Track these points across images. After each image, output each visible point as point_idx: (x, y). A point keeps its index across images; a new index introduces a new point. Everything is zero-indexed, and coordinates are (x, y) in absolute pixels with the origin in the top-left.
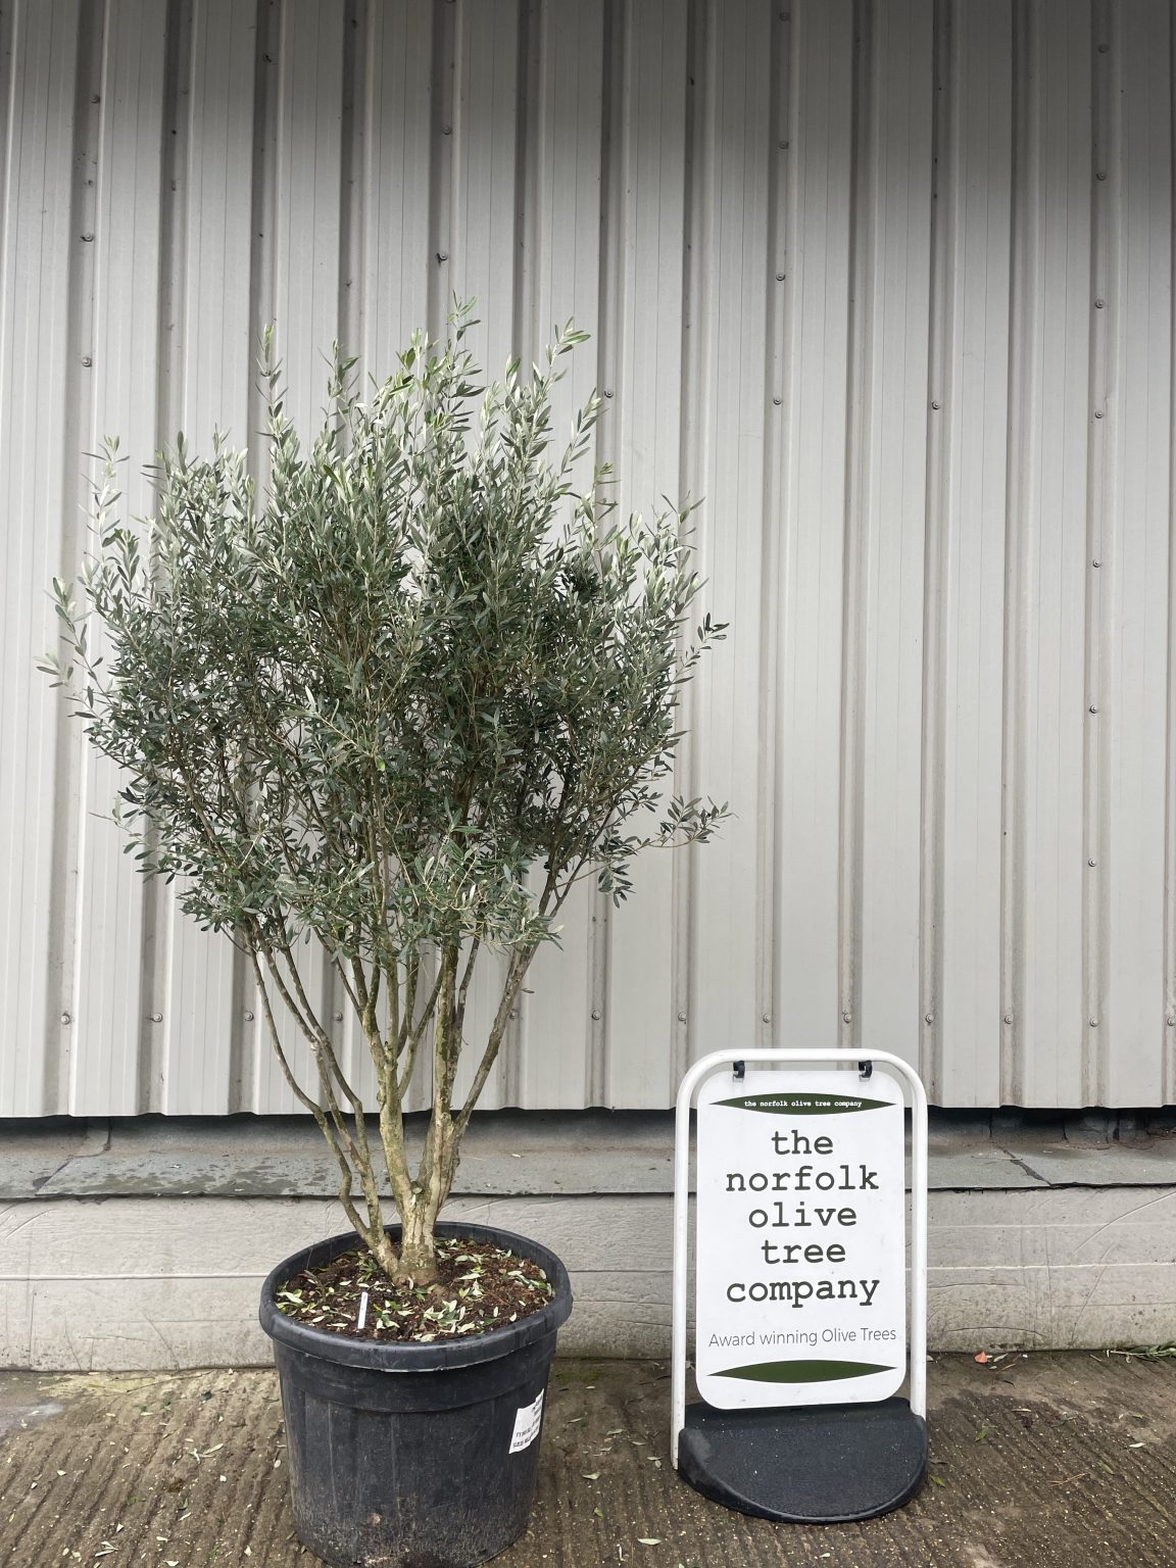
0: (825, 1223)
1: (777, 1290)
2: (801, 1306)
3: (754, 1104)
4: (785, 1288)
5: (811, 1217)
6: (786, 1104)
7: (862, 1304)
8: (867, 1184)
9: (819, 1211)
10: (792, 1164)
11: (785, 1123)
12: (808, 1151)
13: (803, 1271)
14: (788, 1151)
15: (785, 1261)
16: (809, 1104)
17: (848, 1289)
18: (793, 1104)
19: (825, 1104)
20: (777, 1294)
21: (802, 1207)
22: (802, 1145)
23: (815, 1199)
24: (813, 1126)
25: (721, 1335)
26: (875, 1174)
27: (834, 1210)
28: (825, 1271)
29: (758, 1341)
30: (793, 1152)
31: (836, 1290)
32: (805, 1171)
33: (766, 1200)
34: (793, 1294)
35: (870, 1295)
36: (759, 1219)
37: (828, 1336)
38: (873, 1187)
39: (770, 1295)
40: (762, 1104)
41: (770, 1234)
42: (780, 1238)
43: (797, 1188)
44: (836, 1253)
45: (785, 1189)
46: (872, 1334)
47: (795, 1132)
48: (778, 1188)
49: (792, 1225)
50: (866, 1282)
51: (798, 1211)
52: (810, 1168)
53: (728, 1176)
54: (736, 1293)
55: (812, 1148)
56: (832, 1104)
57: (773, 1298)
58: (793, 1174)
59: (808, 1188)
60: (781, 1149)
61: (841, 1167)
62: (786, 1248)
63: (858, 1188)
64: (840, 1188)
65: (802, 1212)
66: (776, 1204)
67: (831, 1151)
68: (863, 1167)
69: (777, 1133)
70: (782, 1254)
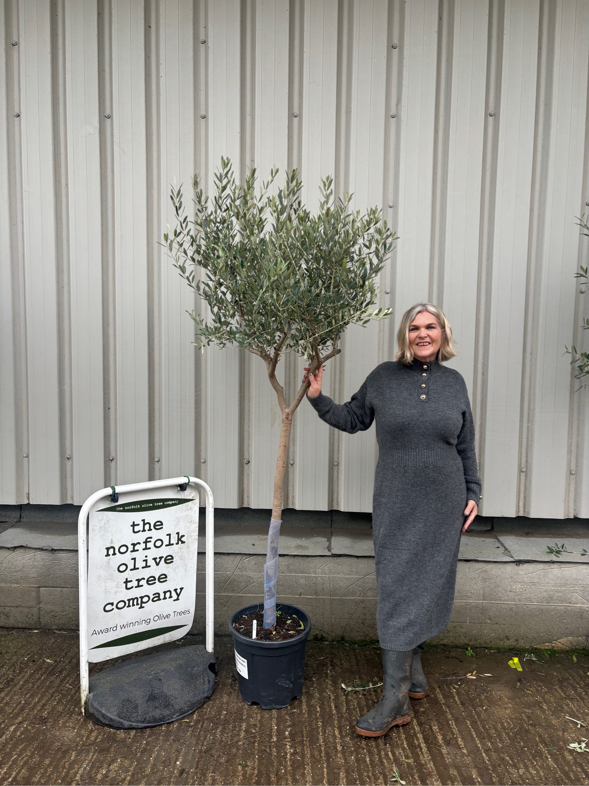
0: (158, 564)
1: (131, 602)
2: (144, 607)
3: (122, 509)
4: (135, 601)
5: (151, 562)
6: (139, 506)
7: (174, 600)
8: (180, 542)
9: (155, 559)
10: (141, 537)
11: (138, 517)
12: (150, 530)
13: (148, 590)
14: (139, 531)
15: (136, 587)
16: (151, 505)
17: (168, 595)
18: (143, 506)
19: (159, 504)
20: (131, 604)
21: (146, 559)
22: (147, 527)
23: (153, 553)
24: (152, 516)
25: (98, 629)
26: (184, 536)
27: (163, 557)
28: (159, 588)
29: (119, 627)
30: (142, 531)
31: (162, 596)
32: (148, 540)
33: (127, 558)
34: (139, 602)
35: (178, 595)
36: (123, 568)
37: (156, 618)
38: (183, 542)
39: (127, 605)
40: (126, 508)
41: (129, 574)
42: (132, 576)
43: (144, 549)
44: (163, 578)
45: (138, 550)
46: (178, 614)
47: (143, 520)
48: (134, 551)
49: (140, 569)
50: (177, 589)
51: (144, 561)
52: (151, 538)
53: (106, 548)
54: (108, 608)
55: (152, 527)
56: (164, 504)
57: (129, 606)
58: (142, 542)
59: (150, 548)
60: (136, 530)
61: (167, 535)
62: (136, 580)
63: (175, 544)
64: (166, 546)
65: (146, 561)
66: (132, 559)
67: (162, 528)
68: (178, 533)
69: (134, 522)
70: (135, 583)
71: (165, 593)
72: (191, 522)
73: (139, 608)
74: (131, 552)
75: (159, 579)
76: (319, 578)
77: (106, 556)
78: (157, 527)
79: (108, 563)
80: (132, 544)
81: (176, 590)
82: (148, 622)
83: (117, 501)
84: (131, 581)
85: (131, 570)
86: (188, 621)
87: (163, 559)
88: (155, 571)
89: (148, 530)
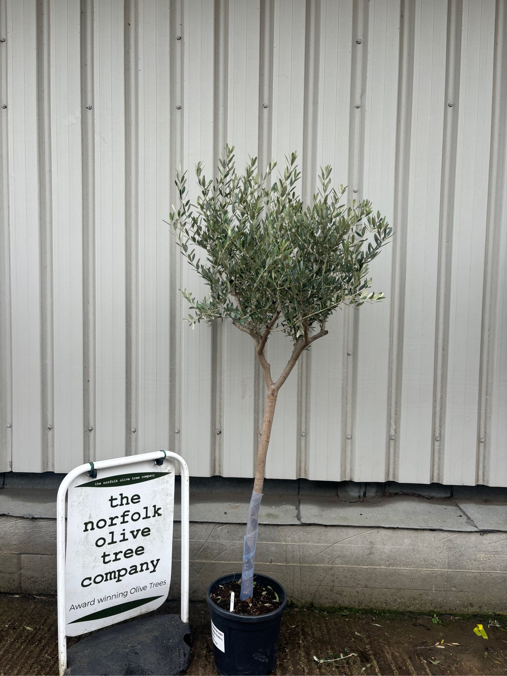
0: (135, 537)
1: (108, 576)
2: (121, 580)
3: (100, 484)
4: (113, 574)
5: (129, 536)
6: (117, 481)
7: (151, 572)
8: (156, 515)
9: (132, 532)
10: (119, 511)
11: (115, 491)
12: (128, 503)
13: (125, 563)
14: (117, 505)
15: (113, 561)
16: (129, 479)
17: (145, 567)
18: (121, 481)
19: (137, 478)
20: (109, 578)
21: (124, 532)
22: (125, 501)
23: (131, 526)
24: (129, 490)
25: (76, 604)
26: (160, 508)
27: (140, 530)
28: (136, 560)
29: (96, 601)
30: (120, 505)
31: (139, 569)
32: (126, 514)
33: (105, 533)
34: (117, 576)
35: (155, 567)
36: (101, 542)
37: (133, 591)
38: (159, 515)
39: (105, 579)
40: (104, 483)
41: (107, 549)
42: (110, 549)
43: (121, 523)
44: (140, 551)
45: (115, 524)
46: (155, 585)
47: (121, 495)
48: (112, 525)
49: (118, 542)
51: (121, 534)
52: (129, 511)
53: (85, 524)
54: (86, 583)
55: (130, 501)
56: (141, 478)
57: (107, 580)
58: (119, 516)
59: (127, 522)
60: (114, 504)
61: (144, 508)
62: (114, 554)
63: (152, 517)
64: (143, 518)
65: (124, 534)
66: (110, 533)
67: (139, 501)
68: (155, 506)
69: (112, 497)
70: (113, 557)
71: (142, 565)
72: (167, 495)
73: (117, 582)
74: (109, 526)
75: (136, 551)
76: (289, 546)
77: (84, 531)
78: (134, 501)
79: (86, 538)
80: (110, 519)
81: (152, 562)
82: (125, 595)
83: (95, 476)
84: (109, 555)
85: (109, 544)
86: (164, 591)
87: (140, 532)
88: (132, 544)
89: (126, 504)
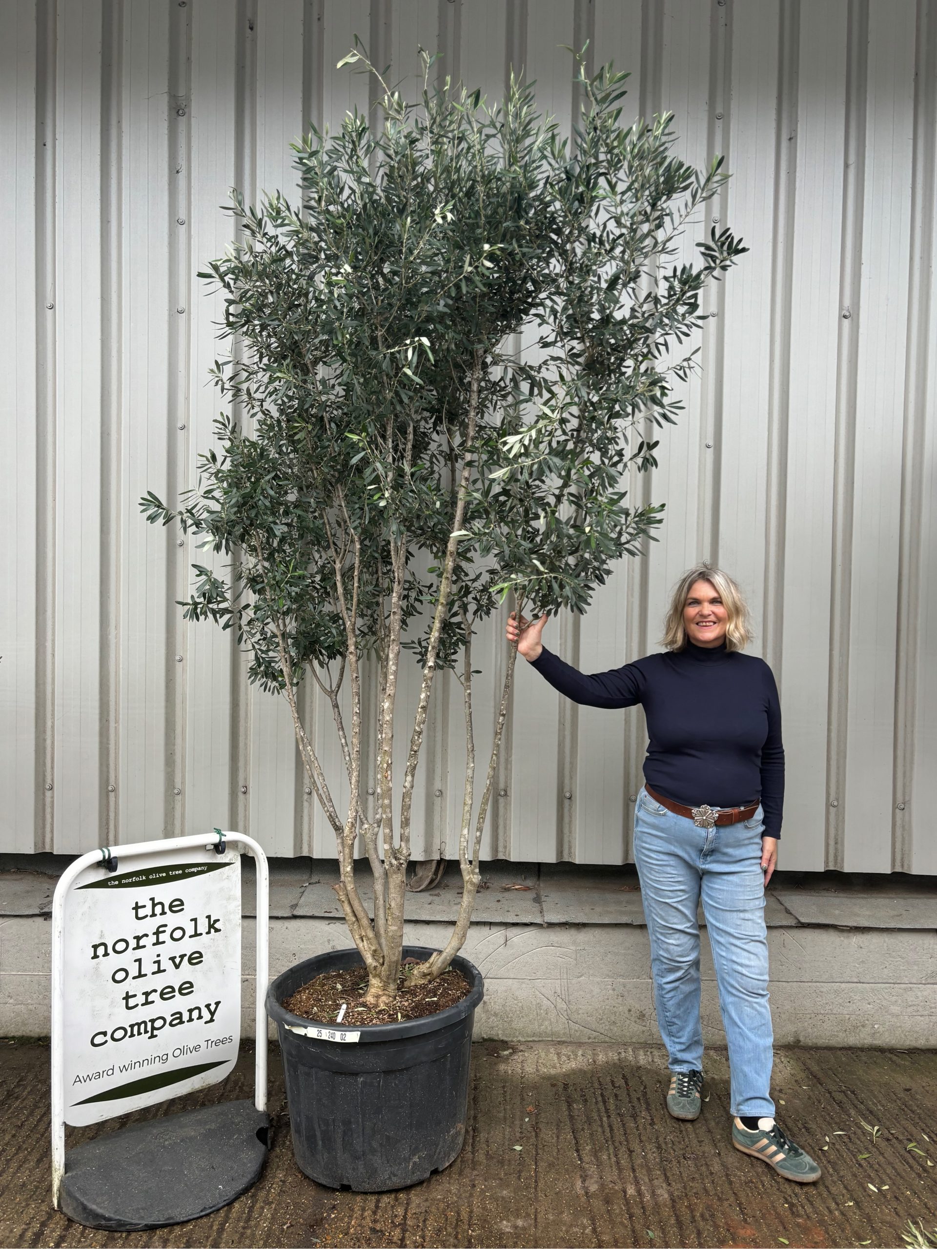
0: (177, 967)
1: (135, 1029)
2: (156, 1036)
3: (117, 883)
4: (143, 1026)
5: (166, 964)
6: (144, 878)
7: (206, 1023)
8: (212, 930)
9: (172, 959)
10: (149, 926)
11: (143, 894)
12: (163, 913)
13: (163, 1008)
14: (147, 916)
15: (143, 1005)
16: (164, 875)
17: (195, 1014)
18: (151, 877)
19: (177, 872)
20: (135, 1032)
21: (158, 959)
22: (158, 909)
23: (170, 949)
24: (165, 892)
25: (83, 1074)
26: (218, 920)
27: (185, 955)
28: (181, 1004)
29: (117, 1070)
30: (151, 916)
31: (186, 1017)
32: (161, 929)
33: (127, 960)
34: (149, 1028)
35: (212, 1014)
36: (120, 976)
37: (177, 1052)
38: (217, 930)
39: (129, 1034)
40: (123, 881)
41: (131, 986)
42: (137, 987)
43: (154, 944)
44: (186, 988)
45: (144, 947)
46: (214, 1043)
47: (152, 899)
48: (138, 947)
49: (150, 975)
50: (210, 1005)
51: (155, 962)
52: (165, 926)
53: (93, 946)
54: (99, 1040)
55: (167, 909)
56: (184, 872)
57: (132, 1035)
58: (150, 934)
59: (164, 942)
60: (140, 915)
61: (192, 920)
62: (143, 994)
63: (204, 934)
64: (191, 937)
65: (158, 962)
66: (135, 961)
67: (183, 909)
68: (209, 917)
69: (137, 903)
70: (141, 999)
71: (191, 1011)
72: (229, 899)
73: (149, 1038)
74: (134, 949)
75: (180, 989)
77: (93, 958)
78: (174, 909)
79: (96, 969)
80: (135, 938)
81: (208, 1006)
82: (164, 1059)
83: (114, 869)
84: (135, 996)
85: (134, 978)
86: (232, 1054)
87: (186, 959)
88: (174, 978)
89: (161, 914)
